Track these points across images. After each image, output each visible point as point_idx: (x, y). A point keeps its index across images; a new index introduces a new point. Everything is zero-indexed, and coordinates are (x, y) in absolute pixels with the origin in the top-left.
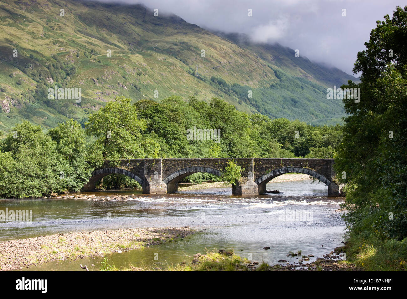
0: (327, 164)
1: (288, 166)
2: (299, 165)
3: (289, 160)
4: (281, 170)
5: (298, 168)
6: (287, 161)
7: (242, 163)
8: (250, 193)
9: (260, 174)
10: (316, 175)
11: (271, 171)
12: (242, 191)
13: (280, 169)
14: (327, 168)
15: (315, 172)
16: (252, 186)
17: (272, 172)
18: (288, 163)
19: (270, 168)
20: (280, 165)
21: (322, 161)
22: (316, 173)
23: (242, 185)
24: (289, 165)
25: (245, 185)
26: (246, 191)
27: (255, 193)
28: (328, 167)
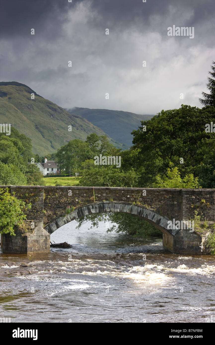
0: (173, 198)
1: (105, 201)
2: (124, 198)
3: (107, 191)
4: (93, 208)
5: (123, 204)
6: (104, 191)
7: (24, 194)
8: (39, 250)
9: (55, 214)
10: (154, 216)
11: (75, 210)
12: (28, 246)
13: (91, 207)
14: (173, 205)
15: (153, 211)
16: (42, 235)
17: (77, 211)
18: (104, 195)
19: (73, 203)
20: (91, 198)
21: (164, 193)
22: (154, 214)
23: (27, 234)
24: (107, 200)
25: (32, 235)
26: (34, 245)
27: (46, 248)
28: (175, 203)
